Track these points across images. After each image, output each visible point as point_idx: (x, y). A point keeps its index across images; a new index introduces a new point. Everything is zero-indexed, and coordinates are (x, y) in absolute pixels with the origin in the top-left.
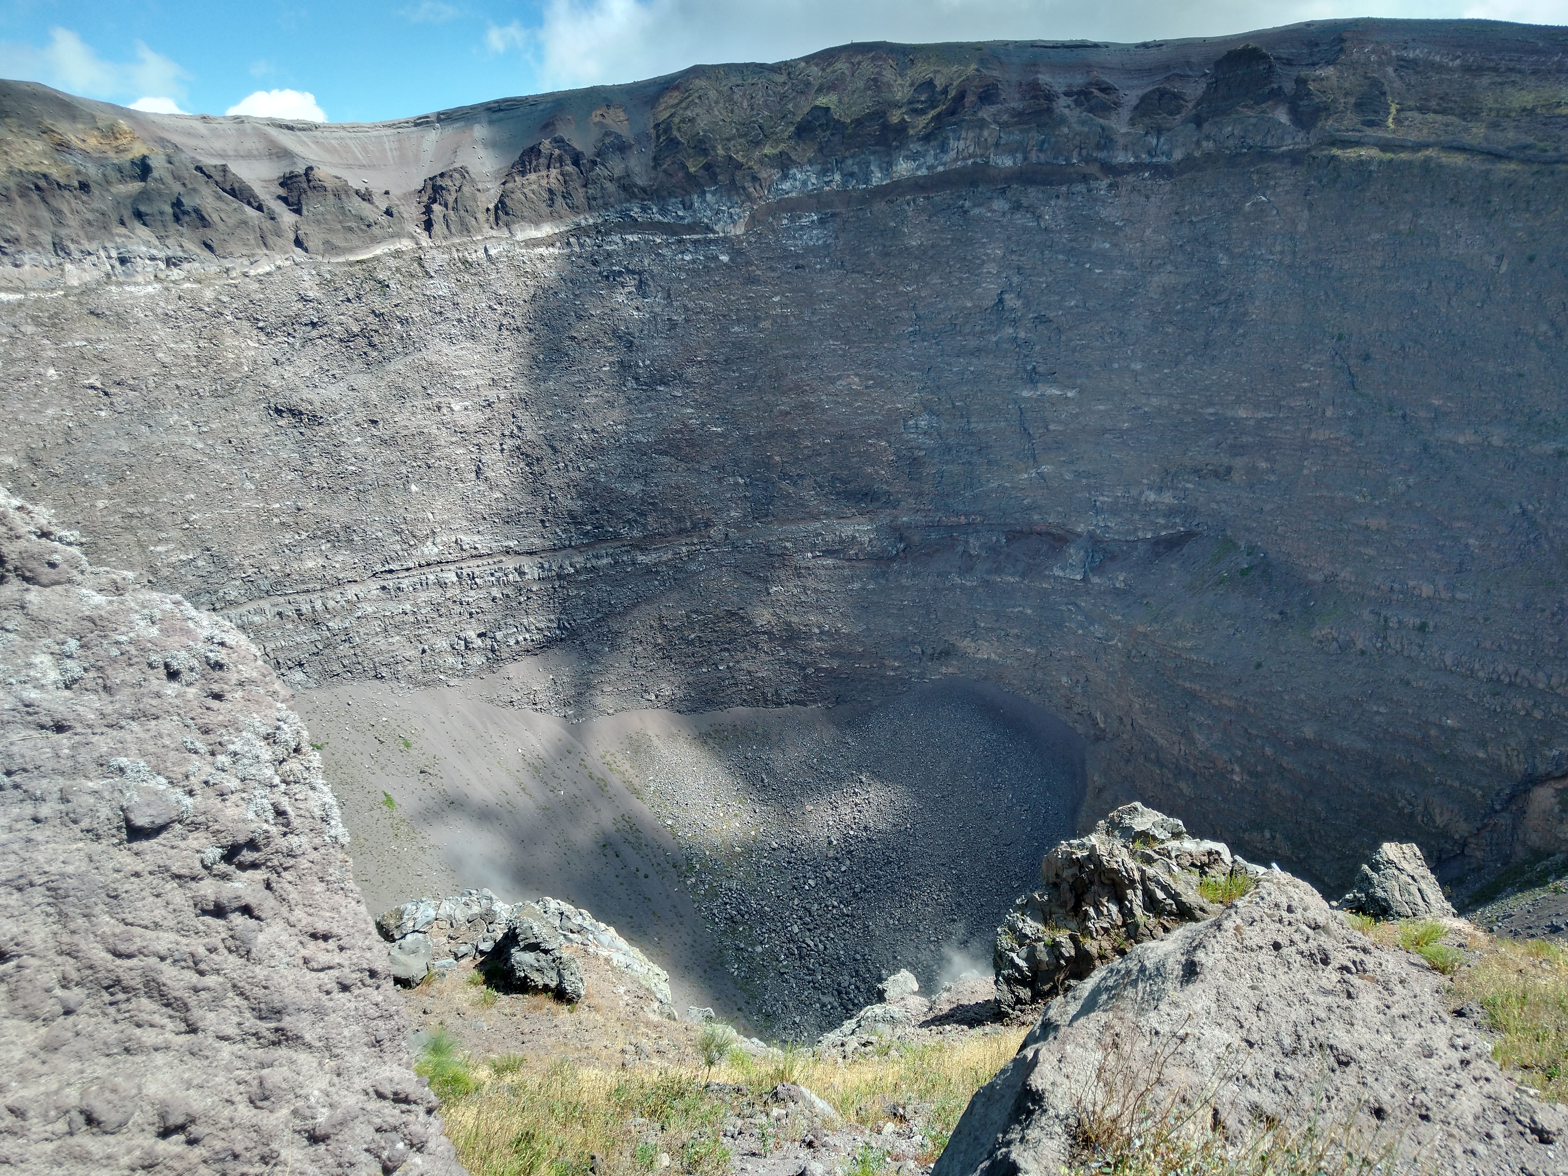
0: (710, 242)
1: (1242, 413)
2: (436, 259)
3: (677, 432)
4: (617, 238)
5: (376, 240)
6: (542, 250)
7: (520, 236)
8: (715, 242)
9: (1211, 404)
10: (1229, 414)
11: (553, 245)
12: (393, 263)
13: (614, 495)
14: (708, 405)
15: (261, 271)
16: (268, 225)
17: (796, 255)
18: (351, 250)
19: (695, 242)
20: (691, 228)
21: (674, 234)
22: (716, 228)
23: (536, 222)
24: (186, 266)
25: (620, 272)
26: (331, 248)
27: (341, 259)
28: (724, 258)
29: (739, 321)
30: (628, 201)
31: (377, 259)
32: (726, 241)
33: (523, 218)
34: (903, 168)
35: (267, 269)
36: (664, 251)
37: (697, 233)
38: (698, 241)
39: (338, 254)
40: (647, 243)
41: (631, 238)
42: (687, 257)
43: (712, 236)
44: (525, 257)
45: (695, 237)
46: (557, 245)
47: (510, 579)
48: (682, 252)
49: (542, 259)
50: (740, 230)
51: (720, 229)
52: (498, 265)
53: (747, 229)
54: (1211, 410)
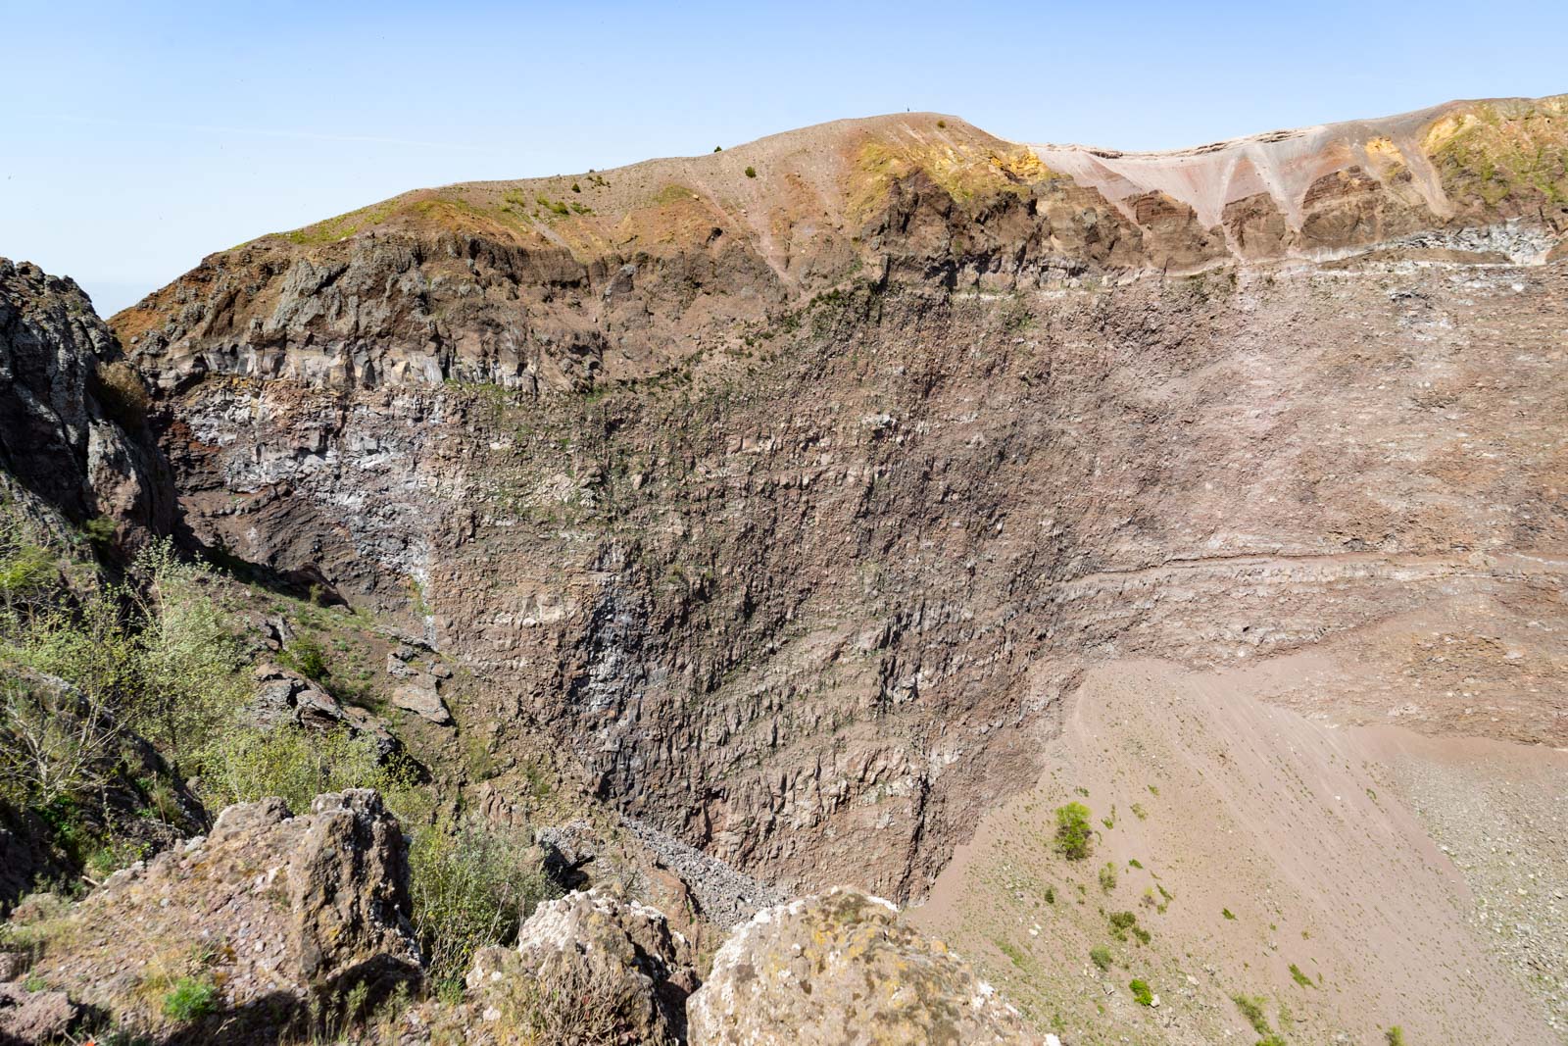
0: (1505, 271)
2: (1245, 276)
3: (1449, 454)
4: (1408, 264)
5: (1206, 258)
6: (1336, 272)
7: (1318, 259)
8: (1510, 271)
11: (1345, 268)
12: (1215, 279)
13: (1377, 510)
14: (1483, 431)
15: (1125, 282)
18: (1187, 266)
19: (1487, 271)
20: (1486, 256)
21: (1468, 262)
22: (1513, 258)
23: (1335, 246)
25: (1409, 297)
26: (1173, 264)
27: (1180, 274)
29: (1527, 350)
30: (1424, 229)
31: (1204, 275)
32: (1522, 272)
33: (1325, 242)
36: (1453, 278)
37: (1491, 262)
38: (1490, 269)
39: (1177, 270)
40: (1438, 270)
41: (1425, 264)
42: (1477, 285)
43: (1508, 266)
44: (1322, 279)
45: (1488, 266)
46: (1351, 267)
47: (1276, 580)
48: (1472, 280)
49: (1335, 280)
50: (1540, 261)
51: (1518, 259)
52: (1299, 285)
53: (1548, 261)
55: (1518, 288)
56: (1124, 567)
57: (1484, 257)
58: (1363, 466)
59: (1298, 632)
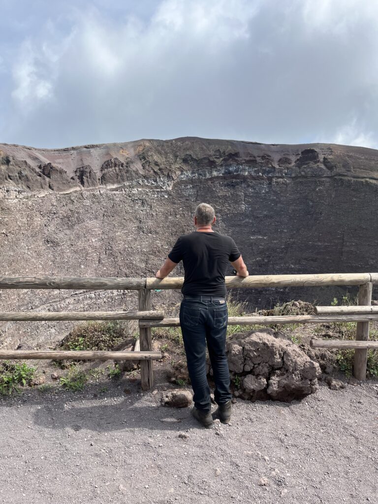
0: (162, 191)
2: (86, 194)
3: (155, 248)
4: (136, 189)
5: (70, 187)
6: (114, 192)
7: (108, 188)
8: (164, 192)
11: (118, 191)
12: (75, 195)
14: (163, 240)
15: (42, 196)
16: (42, 181)
17: (186, 197)
18: (64, 190)
19: (157, 192)
20: (156, 187)
21: (152, 189)
23: (113, 183)
24: (23, 193)
25: (137, 200)
26: (59, 189)
27: (62, 193)
28: (166, 197)
29: (171, 215)
30: (138, 178)
31: (71, 193)
32: (166, 192)
33: (110, 182)
34: (215, 174)
35: (43, 195)
36: (149, 194)
37: (158, 189)
39: (61, 191)
40: (144, 191)
41: (140, 189)
44: (111, 194)
48: (154, 194)
49: (115, 194)
50: (170, 188)
51: (165, 188)
52: (103, 196)
53: (173, 189)
54: (311, 243)
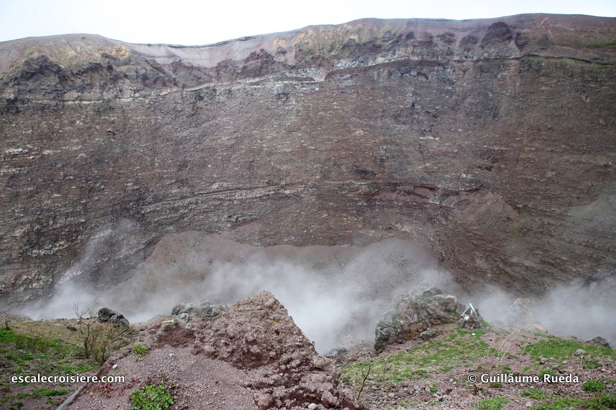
1: (496, 148)
2: (220, 90)
3: (299, 148)
4: (280, 82)
5: (201, 84)
6: (255, 86)
7: (248, 82)
8: (314, 84)
9: (485, 144)
10: (492, 148)
12: (206, 91)
13: (276, 170)
14: (310, 139)
15: (163, 94)
16: (166, 78)
17: (343, 89)
18: (192, 87)
19: (307, 84)
21: (301, 81)
22: (315, 79)
23: (254, 78)
24: (140, 92)
25: (281, 94)
26: (186, 86)
27: (189, 90)
29: (322, 110)
30: (285, 70)
31: (201, 89)
32: (318, 84)
33: (249, 76)
34: (380, 60)
35: (166, 93)
36: (296, 87)
40: (291, 84)
41: (285, 82)
42: (304, 89)
43: (313, 82)
44: (250, 89)
45: (307, 82)
46: (260, 84)
47: (240, 198)
48: (303, 87)
49: (255, 89)
50: (323, 80)
51: (317, 79)
52: (240, 91)
53: (325, 79)
54: (485, 146)
55: (317, 89)
56: (174, 198)
57: (306, 79)
58: (270, 154)
59: (250, 215)
